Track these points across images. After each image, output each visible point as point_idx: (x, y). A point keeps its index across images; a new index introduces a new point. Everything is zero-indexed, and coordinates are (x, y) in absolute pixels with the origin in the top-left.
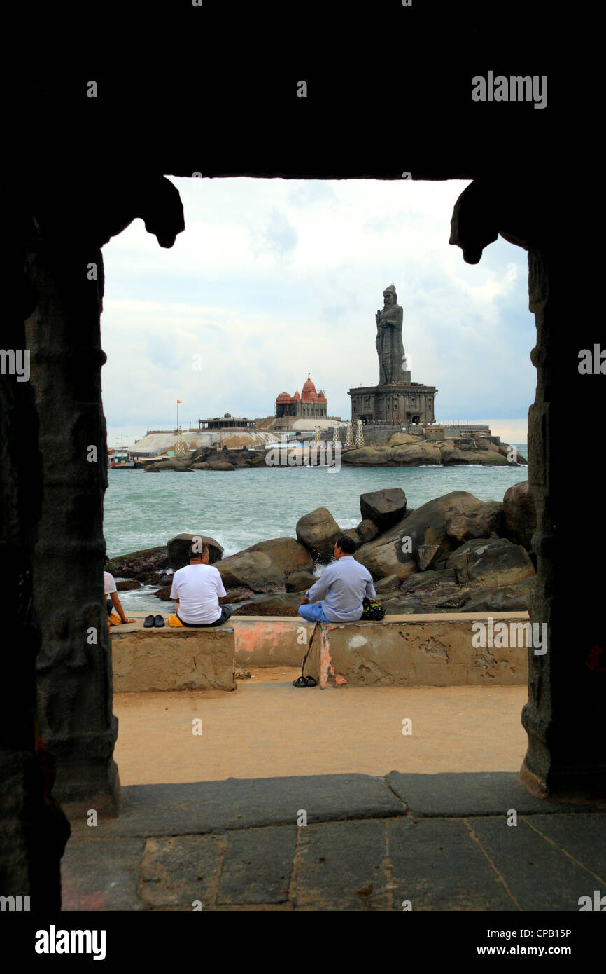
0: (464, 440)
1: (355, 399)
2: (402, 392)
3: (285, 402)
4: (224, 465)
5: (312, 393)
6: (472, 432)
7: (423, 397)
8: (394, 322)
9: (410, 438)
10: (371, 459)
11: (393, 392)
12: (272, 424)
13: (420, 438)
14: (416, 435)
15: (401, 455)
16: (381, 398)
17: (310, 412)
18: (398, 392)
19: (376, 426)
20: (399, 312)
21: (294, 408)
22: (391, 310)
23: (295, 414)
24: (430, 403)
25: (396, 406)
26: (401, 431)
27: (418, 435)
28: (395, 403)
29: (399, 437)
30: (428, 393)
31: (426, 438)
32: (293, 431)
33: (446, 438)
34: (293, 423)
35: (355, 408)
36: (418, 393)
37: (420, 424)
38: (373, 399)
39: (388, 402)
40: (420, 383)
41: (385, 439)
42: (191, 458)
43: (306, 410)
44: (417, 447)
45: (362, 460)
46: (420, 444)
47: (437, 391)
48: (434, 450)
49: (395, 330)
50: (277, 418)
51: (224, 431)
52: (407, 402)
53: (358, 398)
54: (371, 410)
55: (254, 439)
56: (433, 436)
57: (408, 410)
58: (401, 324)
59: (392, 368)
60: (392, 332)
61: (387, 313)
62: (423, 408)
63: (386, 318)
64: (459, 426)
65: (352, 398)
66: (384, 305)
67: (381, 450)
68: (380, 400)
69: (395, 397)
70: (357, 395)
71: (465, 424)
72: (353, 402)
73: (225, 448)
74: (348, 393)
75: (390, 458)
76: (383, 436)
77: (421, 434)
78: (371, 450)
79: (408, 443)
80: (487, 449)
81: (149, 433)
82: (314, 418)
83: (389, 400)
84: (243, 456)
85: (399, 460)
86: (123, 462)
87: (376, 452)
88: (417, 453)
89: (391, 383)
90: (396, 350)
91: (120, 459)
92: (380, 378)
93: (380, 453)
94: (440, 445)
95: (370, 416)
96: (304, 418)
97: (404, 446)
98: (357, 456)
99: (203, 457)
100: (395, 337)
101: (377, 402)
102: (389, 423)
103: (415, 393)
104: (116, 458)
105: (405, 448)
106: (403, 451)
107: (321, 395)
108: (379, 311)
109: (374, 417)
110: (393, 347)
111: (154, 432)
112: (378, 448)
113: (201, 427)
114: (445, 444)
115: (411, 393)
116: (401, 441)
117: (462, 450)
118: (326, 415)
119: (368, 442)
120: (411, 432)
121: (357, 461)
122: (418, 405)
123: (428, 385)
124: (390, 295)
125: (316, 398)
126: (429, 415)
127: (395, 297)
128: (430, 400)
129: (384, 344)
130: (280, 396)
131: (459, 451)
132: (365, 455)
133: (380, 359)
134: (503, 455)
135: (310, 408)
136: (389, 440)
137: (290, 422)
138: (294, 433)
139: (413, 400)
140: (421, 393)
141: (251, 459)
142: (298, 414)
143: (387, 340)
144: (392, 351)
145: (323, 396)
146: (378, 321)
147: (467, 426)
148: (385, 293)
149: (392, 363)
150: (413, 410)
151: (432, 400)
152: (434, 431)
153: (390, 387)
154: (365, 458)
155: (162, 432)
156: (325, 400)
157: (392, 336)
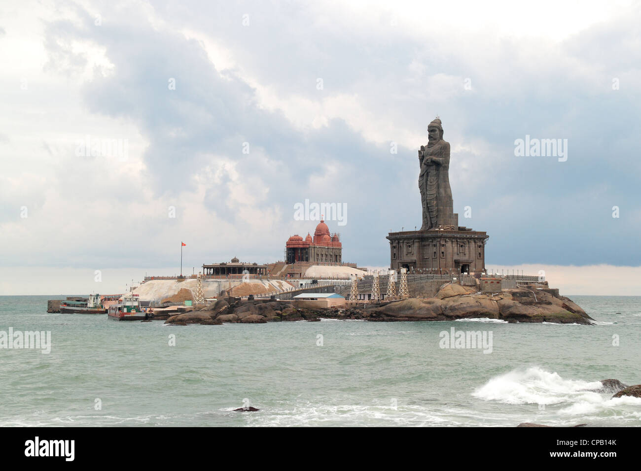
0: (522, 293)
1: (394, 245)
2: (450, 238)
3: (296, 246)
4: (255, 317)
5: (326, 236)
6: (527, 283)
7: (473, 244)
8: (440, 159)
9: (462, 290)
10: (418, 312)
11: (440, 237)
12: (283, 270)
13: (472, 289)
14: (468, 286)
15: (452, 309)
16: (427, 243)
17: (324, 258)
18: (445, 237)
19: (422, 276)
20: (446, 149)
21: (307, 253)
22: (436, 147)
23: (307, 260)
24: (479, 250)
25: (443, 253)
26: (451, 282)
27: (471, 286)
28: (443, 249)
29: (450, 288)
30: (477, 239)
31: (480, 290)
32: (309, 278)
33: (503, 290)
34: (306, 270)
35: (395, 254)
36: (467, 238)
37: (472, 274)
38: (416, 245)
39: (435, 248)
40: (468, 227)
41: (434, 289)
42: (214, 309)
43: (320, 256)
44: (471, 299)
45: (409, 313)
46: (474, 296)
47: (488, 237)
48: (490, 303)
49: (441, 168)
50: (287, 263)
51: (233, 278)
52: (455, 249)
53: (399, 243)
54: (414, 258)
55: (267, 287)
56: (488, 288)
57: (456, 257)
58: (448, 162)
59: (438, 211)
60: (437, 170)
61: (431, 150)
62: (473, 255)
63: (431, 155)
64: (513, 277)
65: (392, 243)
66: (428, 141)
67: (429, 303)
68: (425, 246)
69: (443, 242)
70: (397, 239)
71: (520, 274)
72: (393, 248)
73: (251, 298)
74: (387, 238)
75: (440, 312)
76: (431, 286)
77: (475, 285)
78: (417, 302)
79: (461, 295)
80: (550, 303)
81: (147, 279)
82: (328, 265)
83: (435, 246)
84: (273, 306)
85: (452, 314)
86: (133, 311)
87: (424, 305)
88: (471, 306)
89: (436, 227)
90: (442, 191)
91: (129, 308)
92: (424, 222)
93: (427, 305)
94: (497, 298)
95: (414, 263)
96: (318, 264)
97: (456, 298)
98: (401, 309)
99: (228, 308)
100: (441, 177)
101: (422, 247)
102: (436, 272)
103: (464, 238)
104: (125, 307)
105: (457, 301)
106: (455, 304)
107: (335, 239)
108: (422, 147)
109: (418, 265)
110: (438, 187)
111: (153, 278)
112: (426, 300)
113: (206, 273)
114: (502, 296)
115: (460, 238)
116: (451, 293)
117: (523, 304)
118: (340, 260)
119: (413, 293)
120: (462, 283)
121: (402, 314)
122: (467, 252)
123: (477, 230)
124: (435, 131)
125: (330, 242)
126: (479, 263)
127: (442, 131)
128: (480, 246)
129: (428, 183)
130: (291, 240)
131: (520, 305)
132: (410, 308)
133: (423, 200)
134: (568, 310)
135: (324, 253)
136: (438, 290)
137: (303, 268)
138: (309, 281)
139: (462, 246)
140: (471, 238)
141: (281, 310)
142: (311, 260)
143: (432, 179)
144: (438, 193)
145: (338, 240)
146: (422, 158)
147: (522, 277)
148: (429, 127)
149: (437, 205)
150: (463, 258)
151: (482, 247)
152: (489, 282)
153: (437, 231)
154: (411, 311)
155: (163, 278)
156: (340, 245)
157: (438, 175)
